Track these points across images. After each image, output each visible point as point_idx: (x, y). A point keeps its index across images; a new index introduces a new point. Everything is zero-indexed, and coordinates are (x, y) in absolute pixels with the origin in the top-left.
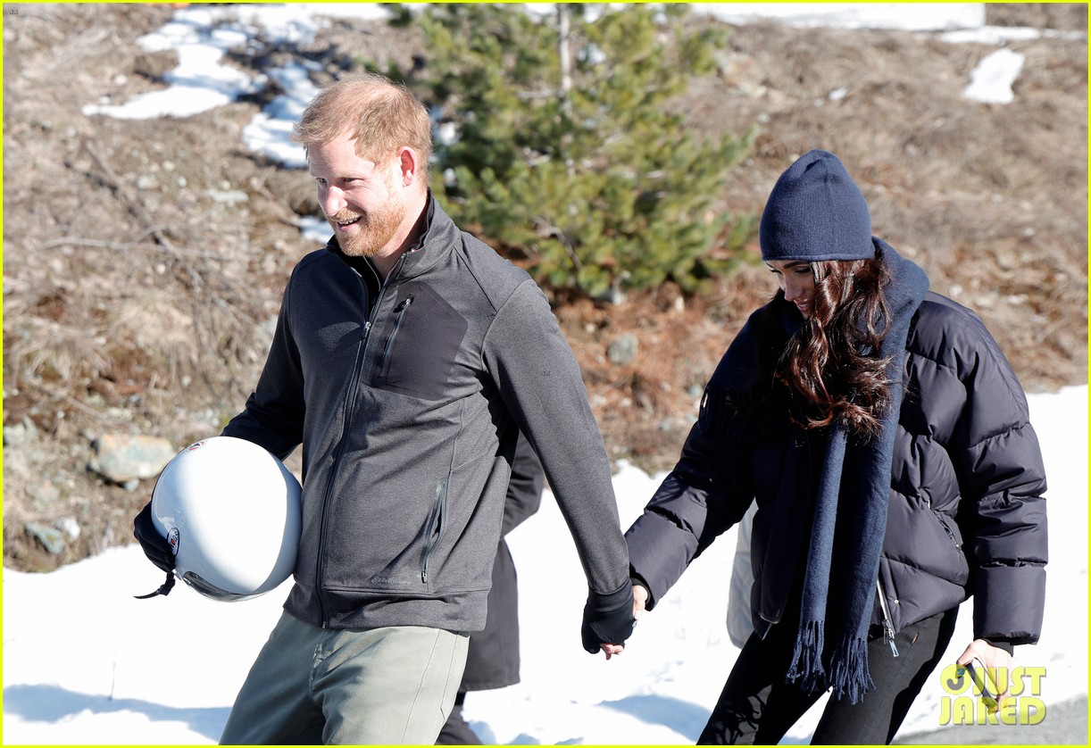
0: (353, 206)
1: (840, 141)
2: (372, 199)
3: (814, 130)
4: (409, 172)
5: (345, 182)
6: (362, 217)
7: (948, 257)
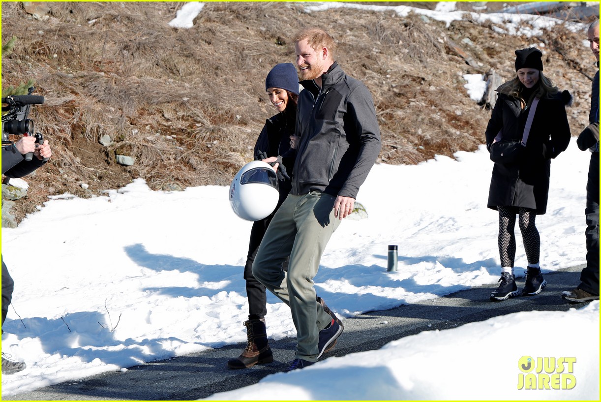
0: (306, 63)
1: (83, 47)
2: (312, 61)
3: (71, 40)
4: (325, 55)
5: (304, 55)
6: (309, 67)
7: (134, 113)
